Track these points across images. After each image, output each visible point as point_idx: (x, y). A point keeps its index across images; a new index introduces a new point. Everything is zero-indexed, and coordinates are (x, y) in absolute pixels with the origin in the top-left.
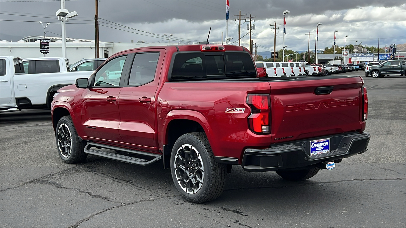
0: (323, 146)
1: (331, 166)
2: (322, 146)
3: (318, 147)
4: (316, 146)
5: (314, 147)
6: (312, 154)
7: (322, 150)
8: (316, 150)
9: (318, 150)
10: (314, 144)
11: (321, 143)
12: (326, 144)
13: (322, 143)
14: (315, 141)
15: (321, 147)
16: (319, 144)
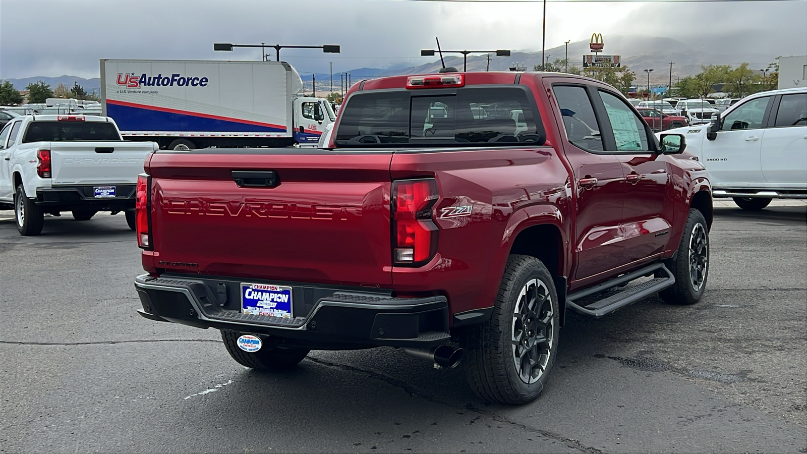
0: (275, 300)
1: (249, 344)
2: (273, 301)
3: (262, 301)
4: (258, 297)
5: (251, 297)
6: (245, 310)
7: (271, 308)
8: (258, 305)
9: (262, 307)
10: (253, 292)
11: (270, 292)
12: (284, 298)
13: (271, 294)
14: (254, 286)
15: (271, 302)
16: (264, 294)
